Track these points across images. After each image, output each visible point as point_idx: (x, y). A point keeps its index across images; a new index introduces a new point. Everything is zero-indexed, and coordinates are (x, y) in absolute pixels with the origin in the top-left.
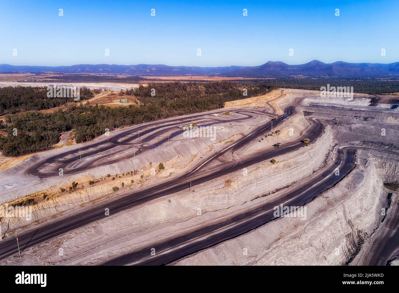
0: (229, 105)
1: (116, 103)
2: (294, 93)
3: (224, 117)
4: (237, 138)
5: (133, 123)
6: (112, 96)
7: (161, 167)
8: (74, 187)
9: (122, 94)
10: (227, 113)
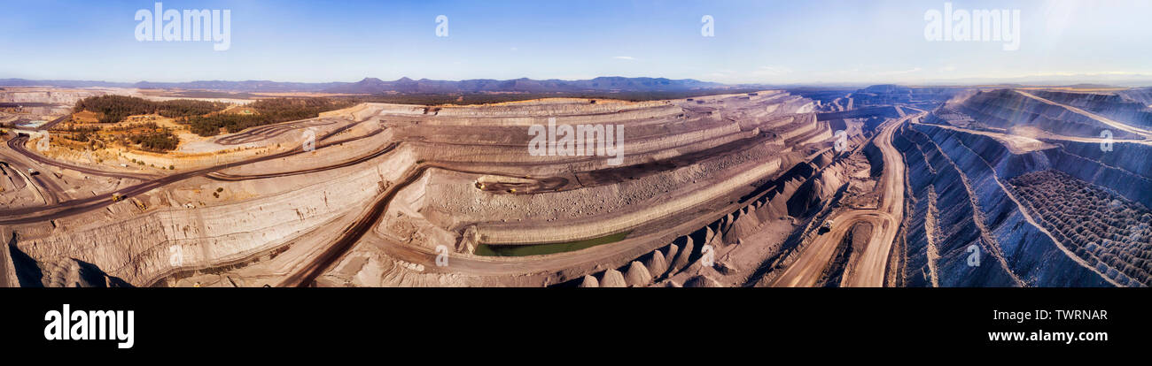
0: (322, 115)
1: (242, 113)
2: (377, 106)
3: (317, 123)
4: (324, 134)
5: (257, 125)
6: (239, 108)
7: (279, 146)
8: (239, 149)
9: (245, 106)
10: (320, 120)
